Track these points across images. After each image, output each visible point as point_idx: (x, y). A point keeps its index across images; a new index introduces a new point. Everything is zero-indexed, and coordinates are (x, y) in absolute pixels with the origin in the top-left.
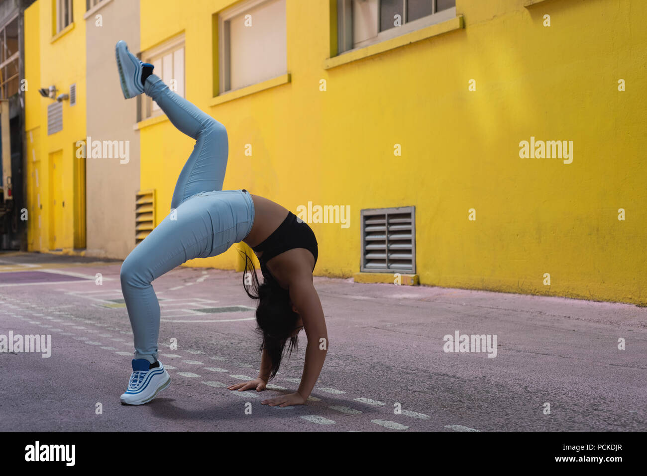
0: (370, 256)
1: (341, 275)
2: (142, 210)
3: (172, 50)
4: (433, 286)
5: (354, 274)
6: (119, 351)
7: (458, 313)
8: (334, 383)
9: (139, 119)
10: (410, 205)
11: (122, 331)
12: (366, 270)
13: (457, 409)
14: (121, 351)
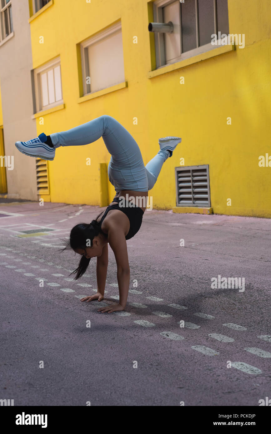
0: (182, 196)
1: (165, 208)
2: (40, 169)
3: (53, 67)
4: (222, 215)
5: (172, 207)
6: (26, 273)
7: (237, 234)
8: (156, 293)
9: (35, 112)
10: (205, 164)
11: (28, 256)
12: (180, 205)
13: (232, 310)
14: (27, 273)
